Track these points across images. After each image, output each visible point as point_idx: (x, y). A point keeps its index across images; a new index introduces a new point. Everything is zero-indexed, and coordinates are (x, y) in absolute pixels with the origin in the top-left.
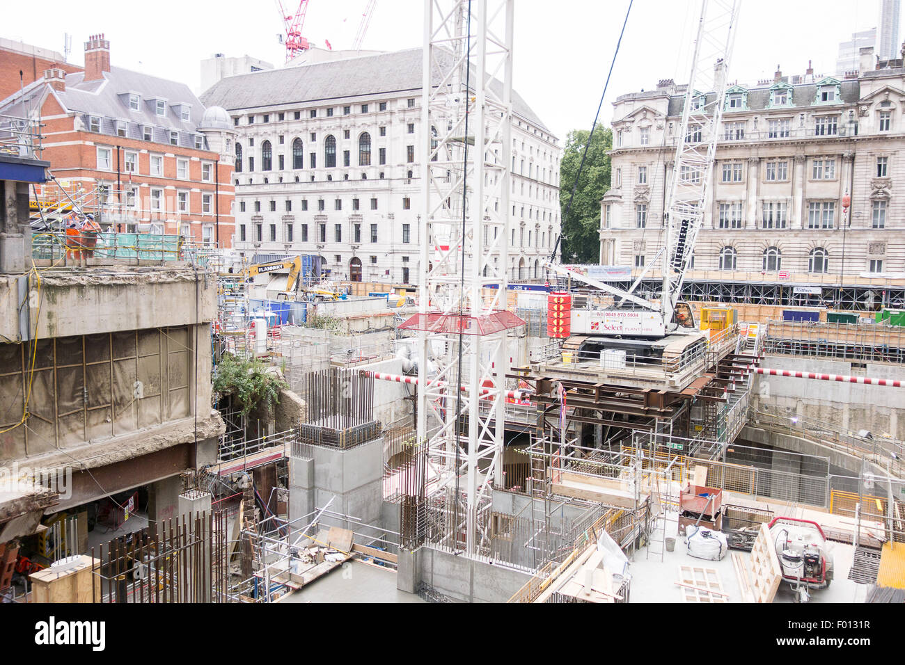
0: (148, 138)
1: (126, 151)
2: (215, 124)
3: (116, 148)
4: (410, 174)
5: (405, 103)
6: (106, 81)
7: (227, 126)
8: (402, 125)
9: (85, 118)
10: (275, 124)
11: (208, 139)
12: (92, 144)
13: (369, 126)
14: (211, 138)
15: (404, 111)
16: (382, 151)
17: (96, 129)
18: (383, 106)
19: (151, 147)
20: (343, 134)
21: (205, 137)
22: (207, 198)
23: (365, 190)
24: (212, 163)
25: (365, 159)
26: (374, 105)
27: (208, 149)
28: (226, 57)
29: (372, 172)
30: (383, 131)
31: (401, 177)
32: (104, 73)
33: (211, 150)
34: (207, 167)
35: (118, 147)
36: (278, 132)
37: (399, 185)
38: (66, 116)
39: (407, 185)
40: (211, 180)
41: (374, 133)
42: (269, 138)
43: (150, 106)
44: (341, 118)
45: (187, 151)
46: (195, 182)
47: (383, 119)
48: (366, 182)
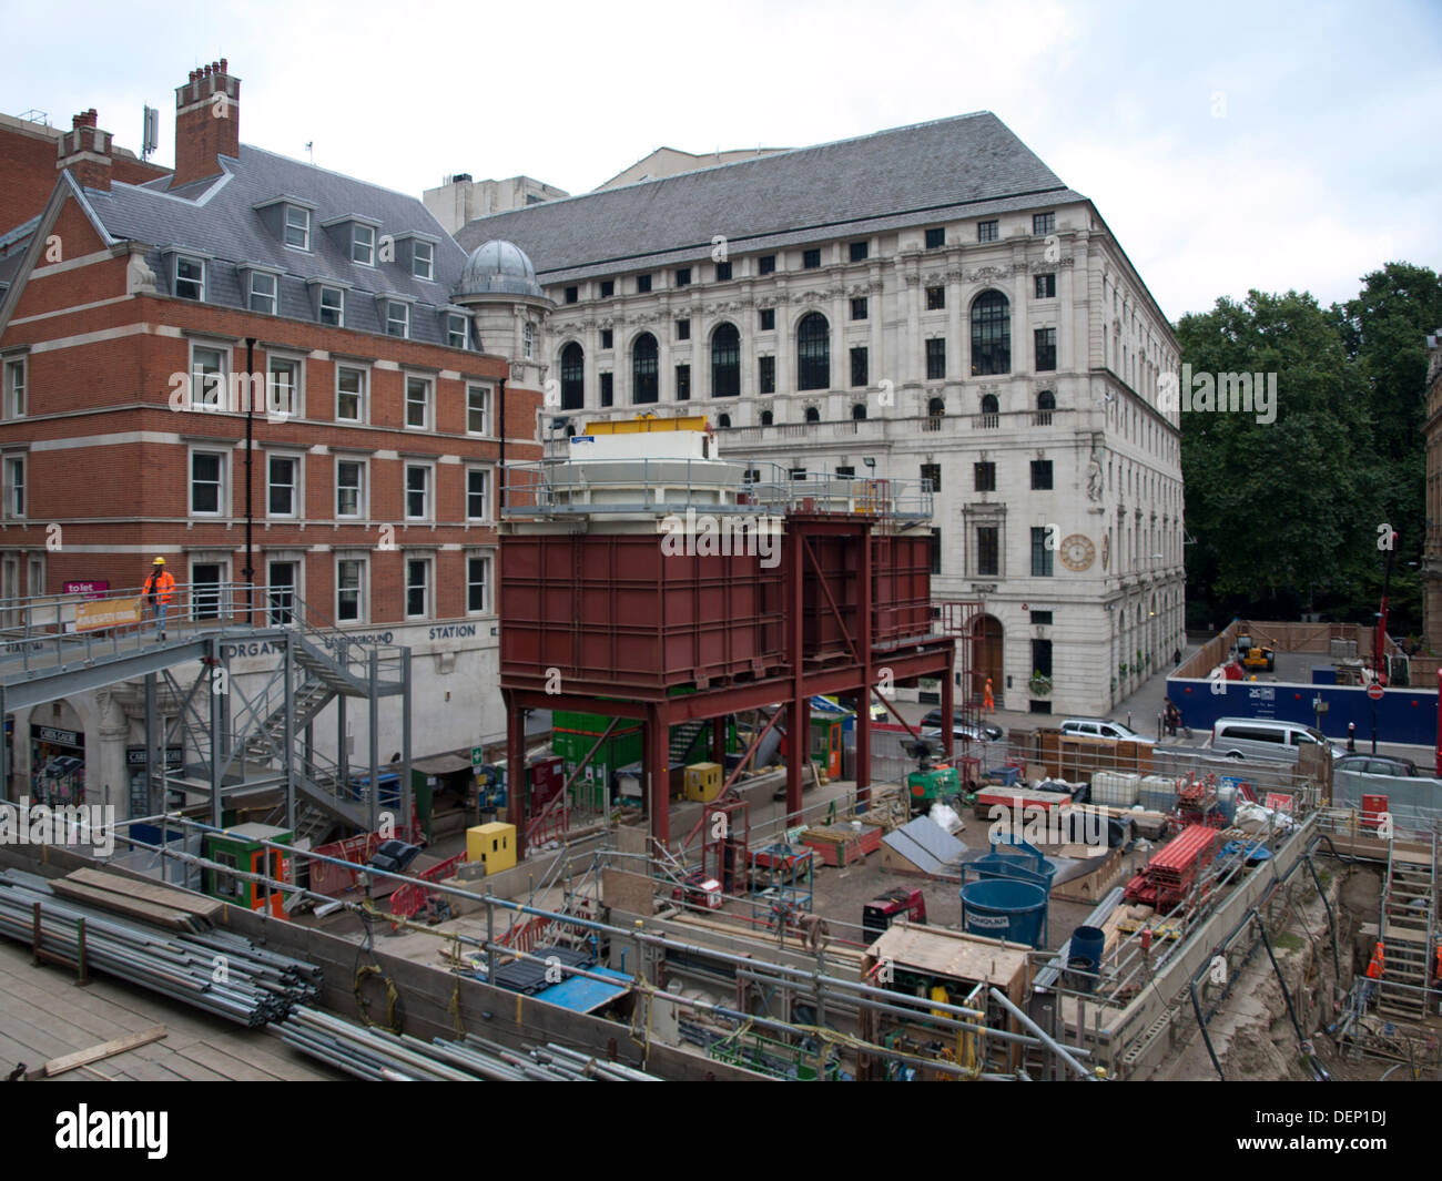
0: (330, 316)
1: (270, 354)
2: (499, 283)
3: (242, 344)
4: (936, 406)
5: (917, 241)
6: (228, 177)
7: (529, 289)
8: (913, 291)
9: (161, 260)
10: (594, 305)
11: (480, 324)
12: (174, 332)
13: (823, 297)
14: (487, 320)
15: (919, 258)
16: (859, 358)
17: (189, 291)
18: (858, 249)
19: (339, 344)
20: (756, 320)
21: (472, 320)
22: (476, 480)
23: (823, 448)
24: (491, 386)
25: (813, 374)
26: (836, 249)
27: (480, 347)
28: (474, 181)
29: (834, 406)
30: (859, 309)
31: (915, 413)
32: (222, 159)
33: (487, 351)
34: (476, 400)
35: (250, 342)
36: (600, 322)
37: (914, 434)
38: (106, 255)
39: (931, 435)
40: (487, 432)
41: (837, 312)
43: (338, 239)
44: (752, 283)
45: (433, 355)
46: (447, 438)
47: (855, 281)
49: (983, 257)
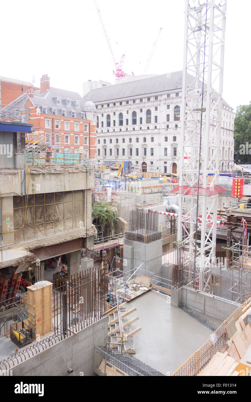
0: (64, 115)
1: (56, 120)
2: (89, 108)
3: (52, 119)
4: (168, 126)
5: (166, 96)
6: (48, 93)
7: (94, 109)
8: (164, 106)
9: (41, 108)
11: (86, 115)
12: (43, 118)
13: (150, 107)
15: (166, 100)
16: (156, 117)
17: (44, 112)
18: (156, 98)
19: (65, 119)
20: (139, 111)
21: (85, 114)
22: (86, 139)
23: (149, 134)
24: (88, 124)
25: (149, 121)
26: (153, 98)
27: (86, 118)
28: (93, 81)
29: (152, 126)
30: (156, 109)
31: (164, 128)
32: (47, 90)
33: (87, 119)
34: (86, 126)
35: (53, 119)
36: (113, 111)
37: (163, 131)
38: (34, 107)
39: (166, 131)
40: (88, 131)
41: (153, 110)
42: (109, 114)
43: (64, 102)
44: (139, 104)
45: (78, 120)
46: (81, 132)
47: (156, 104)
48: (149, 130)
49: (176, 99)
